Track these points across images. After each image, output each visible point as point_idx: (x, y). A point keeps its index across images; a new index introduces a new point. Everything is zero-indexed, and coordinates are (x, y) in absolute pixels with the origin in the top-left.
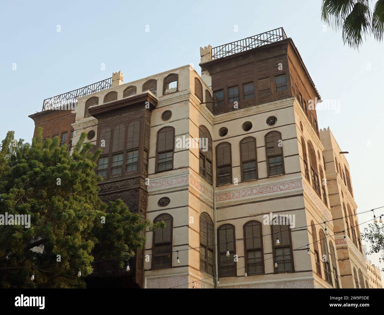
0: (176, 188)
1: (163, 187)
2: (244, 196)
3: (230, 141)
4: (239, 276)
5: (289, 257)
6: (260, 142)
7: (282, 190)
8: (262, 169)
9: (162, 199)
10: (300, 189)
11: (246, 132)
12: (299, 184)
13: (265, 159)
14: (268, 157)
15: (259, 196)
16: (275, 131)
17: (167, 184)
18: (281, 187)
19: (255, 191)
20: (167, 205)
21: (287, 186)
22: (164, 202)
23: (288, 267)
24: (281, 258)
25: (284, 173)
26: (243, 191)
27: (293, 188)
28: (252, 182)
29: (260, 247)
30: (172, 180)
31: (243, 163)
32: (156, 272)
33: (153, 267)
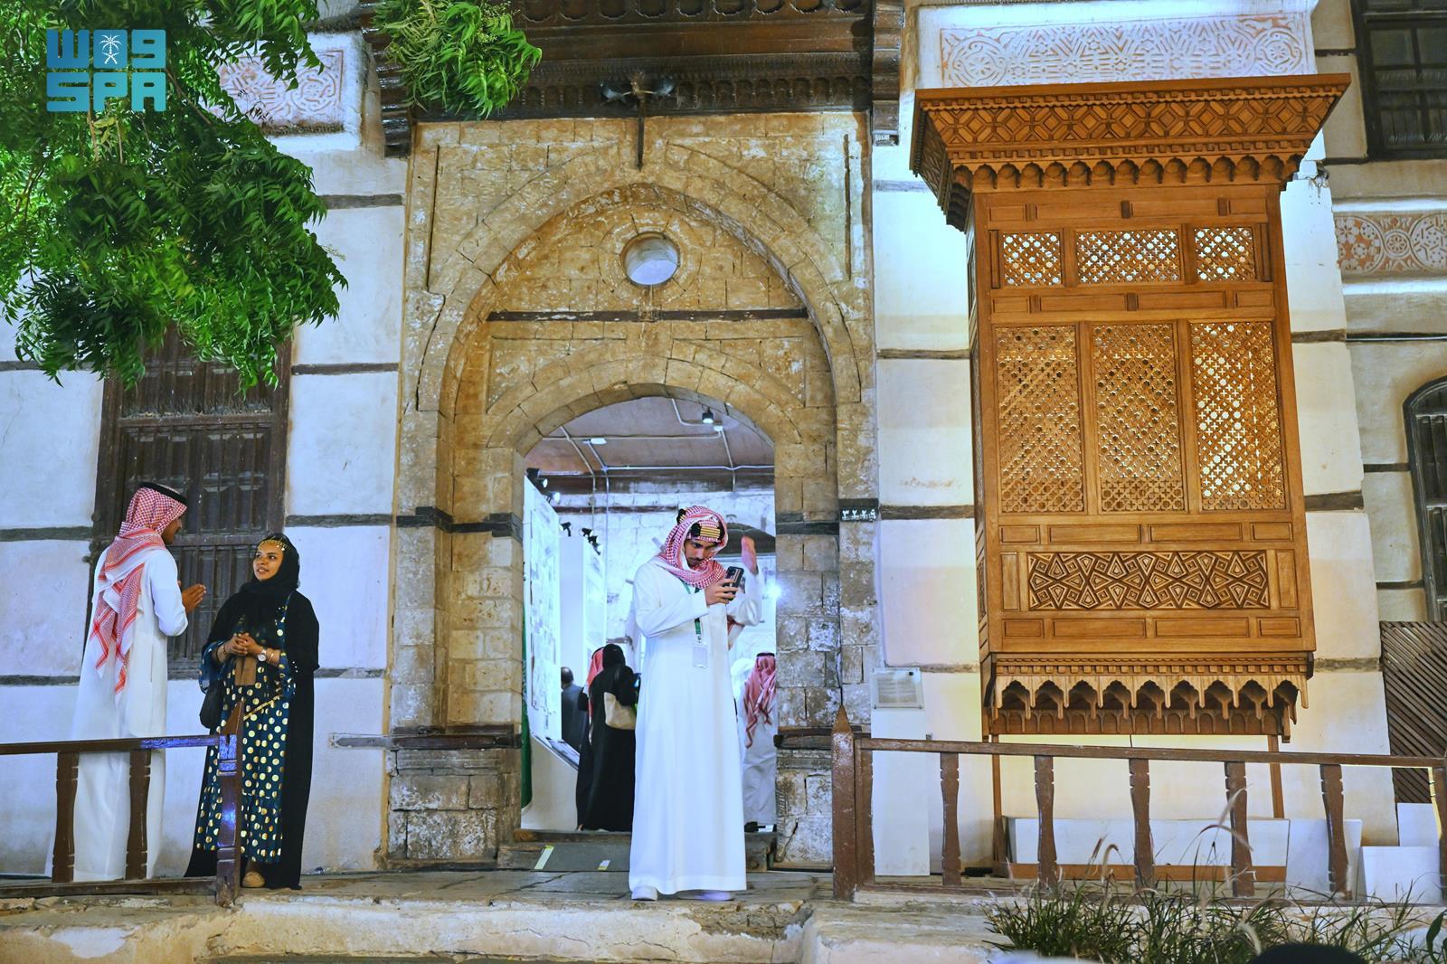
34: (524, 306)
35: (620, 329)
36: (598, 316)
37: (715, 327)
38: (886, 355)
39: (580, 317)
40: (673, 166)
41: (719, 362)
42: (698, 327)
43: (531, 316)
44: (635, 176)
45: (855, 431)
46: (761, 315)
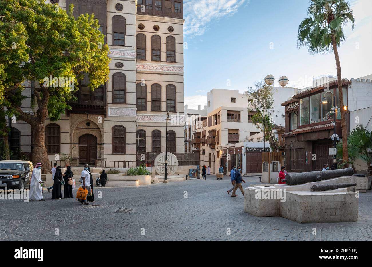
0: (127, 58)
1: (118, 56)
2: (152, 69)
3: (145, 34)
4: (148, 111)
5: (173, 105)
6: (164, 40)
7: (173, 71)
8: (164, 56)
9: (118, 63)
10: (182, 72)
11: (155, 32)
12: (182, 69)
13: (165, 51)
14: (167, 51)
15: (161, 71)
16: (172, 36)
17: (121, 55)
18: (173, 69)
19: (159, 68)
20: (121, 67)
21: (176, 69)
22: (119, 65)
23: (173, 109)
24: (170, 105)
25: (175, 62)
26: (152, 66)
27: (179, 71)
28: (158, 62)
29: (160, 98)
30: (124, 53)
31: (153, 49)
32: (115, 105)
33: (114, 102)
34: (78, 127)
35: (86, 129)
36: (84, 128)
37: (93, 130)
38: (105, 133)
39: (83, 128)
40: (90, 118)
41: (93, 132)
42: (92, 130)
43: (79, 128)
44: (87, 119)
45: (103, 138)
46: (96, 129)
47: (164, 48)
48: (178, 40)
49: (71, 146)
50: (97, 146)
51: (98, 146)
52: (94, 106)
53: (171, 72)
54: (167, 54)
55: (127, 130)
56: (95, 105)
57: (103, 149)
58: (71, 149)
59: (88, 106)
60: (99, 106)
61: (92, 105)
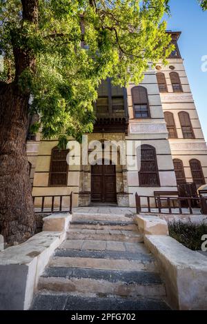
5: (190, 131)
7: (182, 99)
8: (170, 88)
10: (192, 100)
11: (158, 70)
12: (191, 98)
14: (173, 83)
15: (170, 100)
16: (175, 72)
21: (184, 98)
23: (190, 136)
24: (186, 131)
25: (183, 92)
27: (188, 99)
32: (138, 121)
33: (135, 118)
47: (168, 81)
48: (180, 74)
49: (81, 175)
50: (115, 176)
51: (117, 175)
52: (112, 119)
53: (181, 101)
54: (173, 87)
55: (158, 152)
56: (115, 117)
57: (126, 179)
58: (82, 178)
59: (105, 119)
60: (120, 119)
61: (111, 117)
